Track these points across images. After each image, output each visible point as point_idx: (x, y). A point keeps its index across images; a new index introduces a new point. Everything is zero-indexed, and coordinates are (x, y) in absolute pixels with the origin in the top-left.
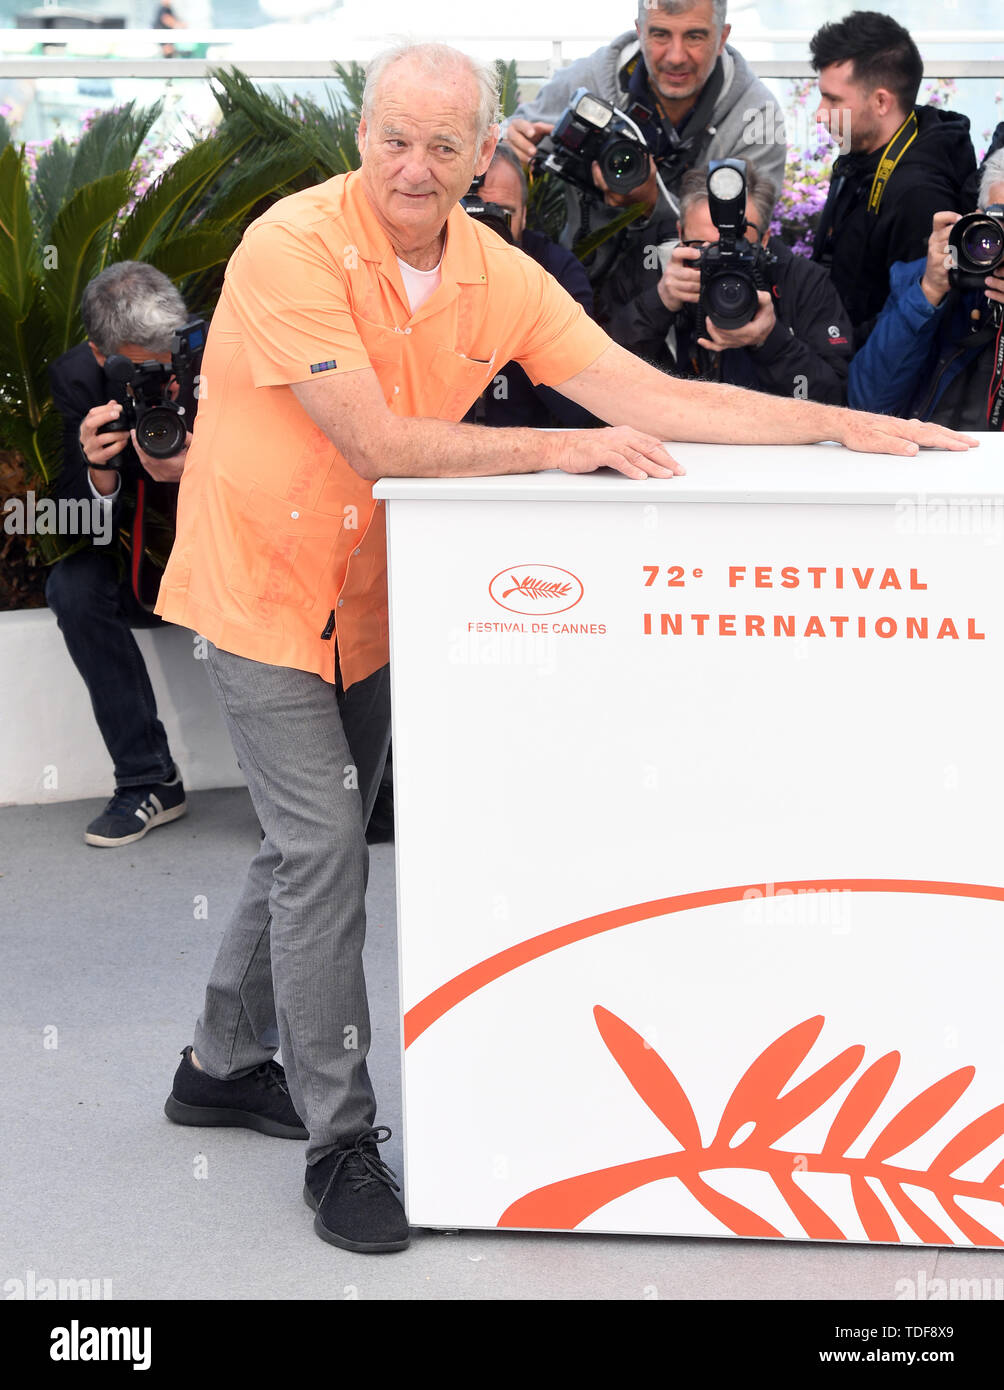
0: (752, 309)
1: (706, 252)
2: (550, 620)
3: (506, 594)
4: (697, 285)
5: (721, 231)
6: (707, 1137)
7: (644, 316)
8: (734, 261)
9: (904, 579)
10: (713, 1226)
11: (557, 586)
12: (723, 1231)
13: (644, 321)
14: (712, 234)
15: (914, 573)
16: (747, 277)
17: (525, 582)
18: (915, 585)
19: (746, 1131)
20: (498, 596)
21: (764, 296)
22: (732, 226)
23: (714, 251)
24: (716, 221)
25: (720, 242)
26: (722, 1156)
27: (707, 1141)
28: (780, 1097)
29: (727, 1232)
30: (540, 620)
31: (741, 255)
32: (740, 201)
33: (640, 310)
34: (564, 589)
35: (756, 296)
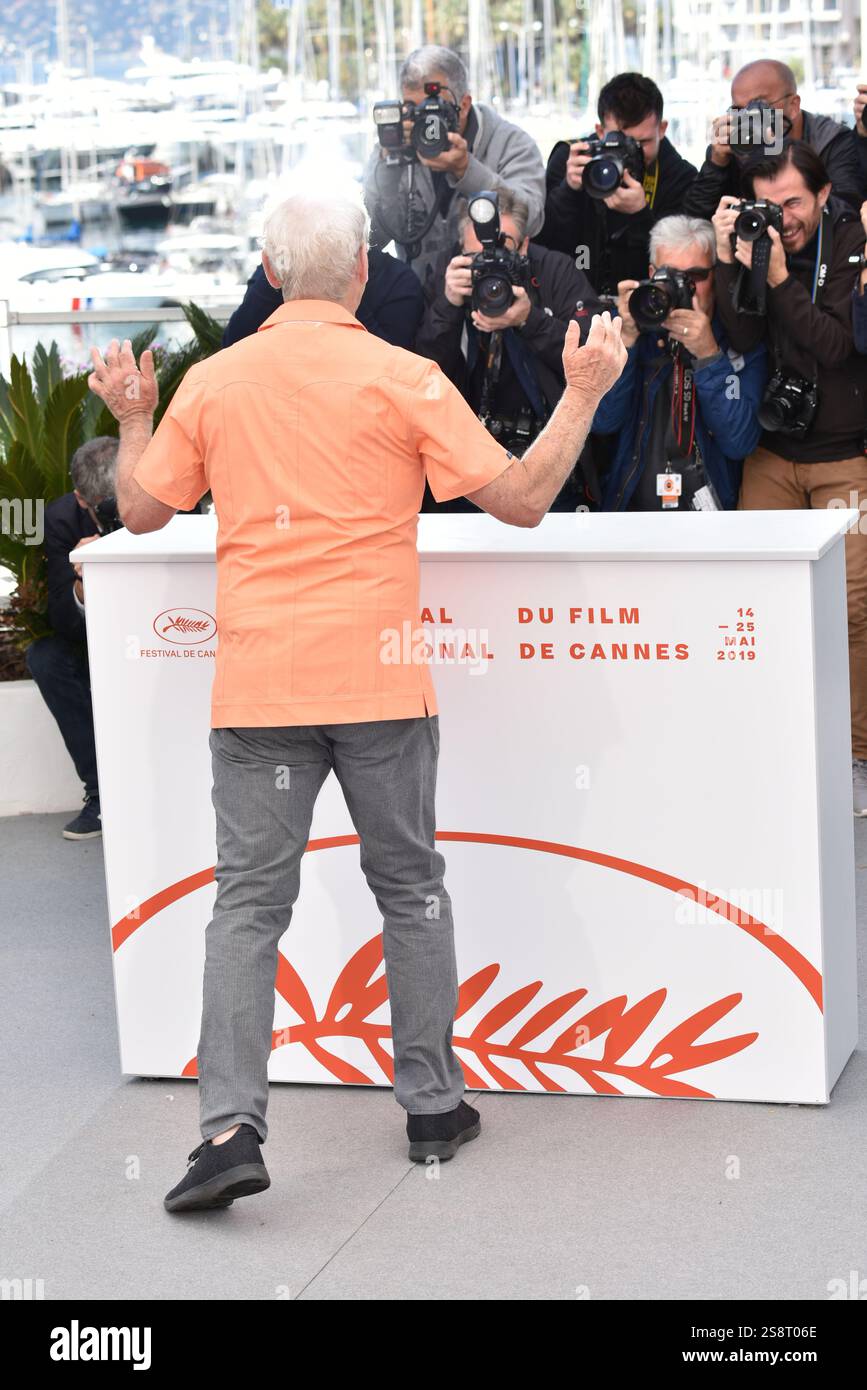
0: (512, 299)
1: (475, 260)
2: (196, 648)
3: (165, 630)
4: (470, 283)
5: (484, 244)
6: (320, 1014)
7: (441, 316)
8: (496, 266)
9: (436, 616)
10: (328, 1077)
11: (199, 624)
12: (334, 1080)
13: (441, 319)
14: (478, 247)
15: (442, 611)
16: (505, 277)
17: (178, 621)
18: (444, 620)
19: (345, 1011)
20: (160, 631)
21: (518, 290)
22: (490, 241)
23: (481, 258)
24: (480, 238)
25: (483, 253)
26: (329, 1027)
27: (320, 1017)
28: (368, 986)
29: (338, 1081)
30: (189, 648)
31: (501, 260)
32: (495, 221)
33: (437, 312)
34: (204, 626)
35: (511, 290)
